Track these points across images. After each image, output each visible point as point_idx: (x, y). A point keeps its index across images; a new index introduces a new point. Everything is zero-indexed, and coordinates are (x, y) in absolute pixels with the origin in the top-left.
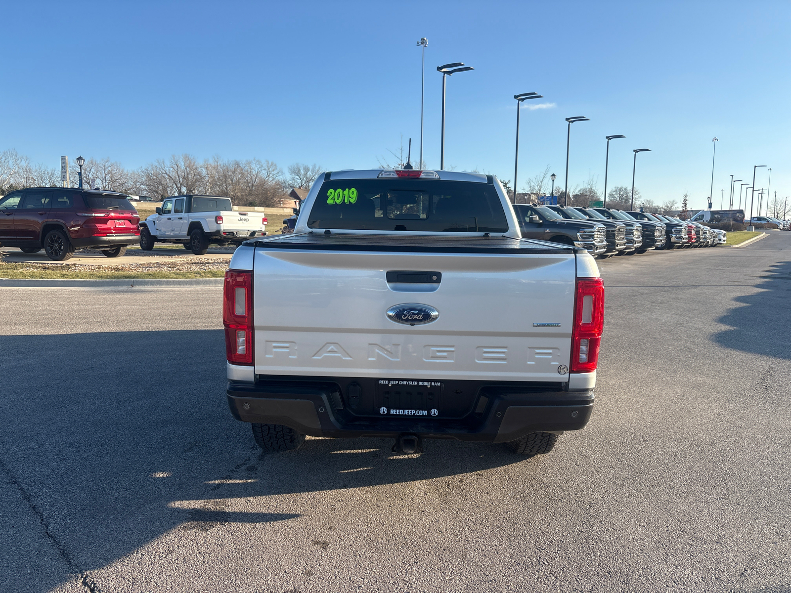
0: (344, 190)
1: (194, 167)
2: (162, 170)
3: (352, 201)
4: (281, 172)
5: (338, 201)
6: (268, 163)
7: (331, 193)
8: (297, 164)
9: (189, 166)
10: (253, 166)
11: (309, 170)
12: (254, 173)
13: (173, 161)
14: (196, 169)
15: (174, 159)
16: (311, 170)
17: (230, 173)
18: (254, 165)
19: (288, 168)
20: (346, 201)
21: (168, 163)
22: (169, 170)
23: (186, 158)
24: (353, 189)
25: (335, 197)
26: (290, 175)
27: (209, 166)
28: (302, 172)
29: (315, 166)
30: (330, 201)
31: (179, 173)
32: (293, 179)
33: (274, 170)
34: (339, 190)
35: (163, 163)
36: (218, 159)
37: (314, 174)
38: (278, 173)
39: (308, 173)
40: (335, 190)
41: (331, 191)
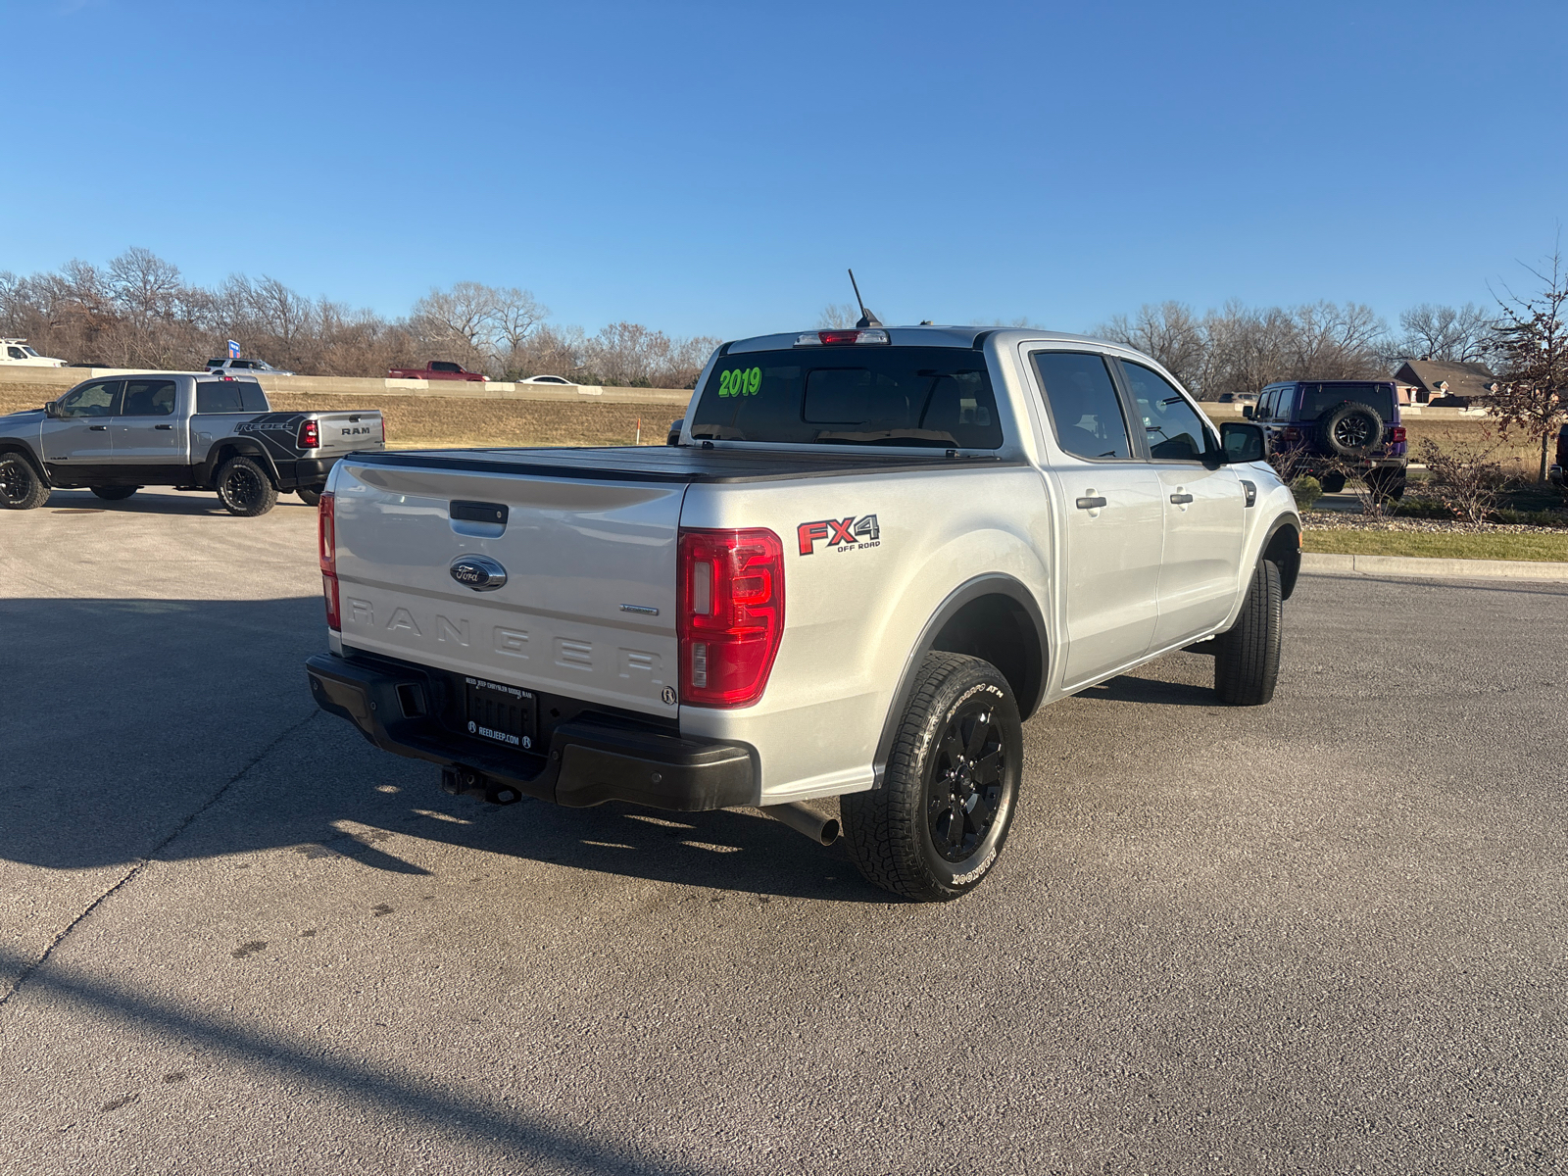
0: (743, 372)
1: (1185, 327)
2: (1120, 335)
3: (752, 390)
4: (1383, 326)
5: (734, 392)
6: (1354, 309)
7: (725, 377)
8: (1423, 305)
9: (1176, 325)
10: (1316, 318)
11: (1452, 317)
12: (1317, 331)
13: (1143, 316)
14: (1189, 330)
15: (1146, 314)
16: (1458, 316)
17: (1258, 335)
18: (1320, 315)
19: (1402, 316)
20: (744, 391)
21: (1133, 322)
22: (1135, 334)
23: (1172, 309)
24: (756, 370)
25: (732, 383)
26: (1403, 332)
27: (1216, 323)
28: (1436, 323)
29: (1470, 307)
30: (723, 392)
31: (1155, 340)
32: (1411, 340)
33: (1364, 323)
34: (737, 372)
35: (1125, 321)
36: (1236, 307)
37: (1465, 326)
38: (1373, 329)
39: (1451, 325)
40: (731, 373)
41: (726, 373)
